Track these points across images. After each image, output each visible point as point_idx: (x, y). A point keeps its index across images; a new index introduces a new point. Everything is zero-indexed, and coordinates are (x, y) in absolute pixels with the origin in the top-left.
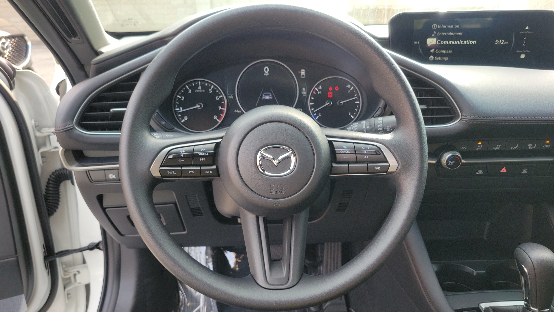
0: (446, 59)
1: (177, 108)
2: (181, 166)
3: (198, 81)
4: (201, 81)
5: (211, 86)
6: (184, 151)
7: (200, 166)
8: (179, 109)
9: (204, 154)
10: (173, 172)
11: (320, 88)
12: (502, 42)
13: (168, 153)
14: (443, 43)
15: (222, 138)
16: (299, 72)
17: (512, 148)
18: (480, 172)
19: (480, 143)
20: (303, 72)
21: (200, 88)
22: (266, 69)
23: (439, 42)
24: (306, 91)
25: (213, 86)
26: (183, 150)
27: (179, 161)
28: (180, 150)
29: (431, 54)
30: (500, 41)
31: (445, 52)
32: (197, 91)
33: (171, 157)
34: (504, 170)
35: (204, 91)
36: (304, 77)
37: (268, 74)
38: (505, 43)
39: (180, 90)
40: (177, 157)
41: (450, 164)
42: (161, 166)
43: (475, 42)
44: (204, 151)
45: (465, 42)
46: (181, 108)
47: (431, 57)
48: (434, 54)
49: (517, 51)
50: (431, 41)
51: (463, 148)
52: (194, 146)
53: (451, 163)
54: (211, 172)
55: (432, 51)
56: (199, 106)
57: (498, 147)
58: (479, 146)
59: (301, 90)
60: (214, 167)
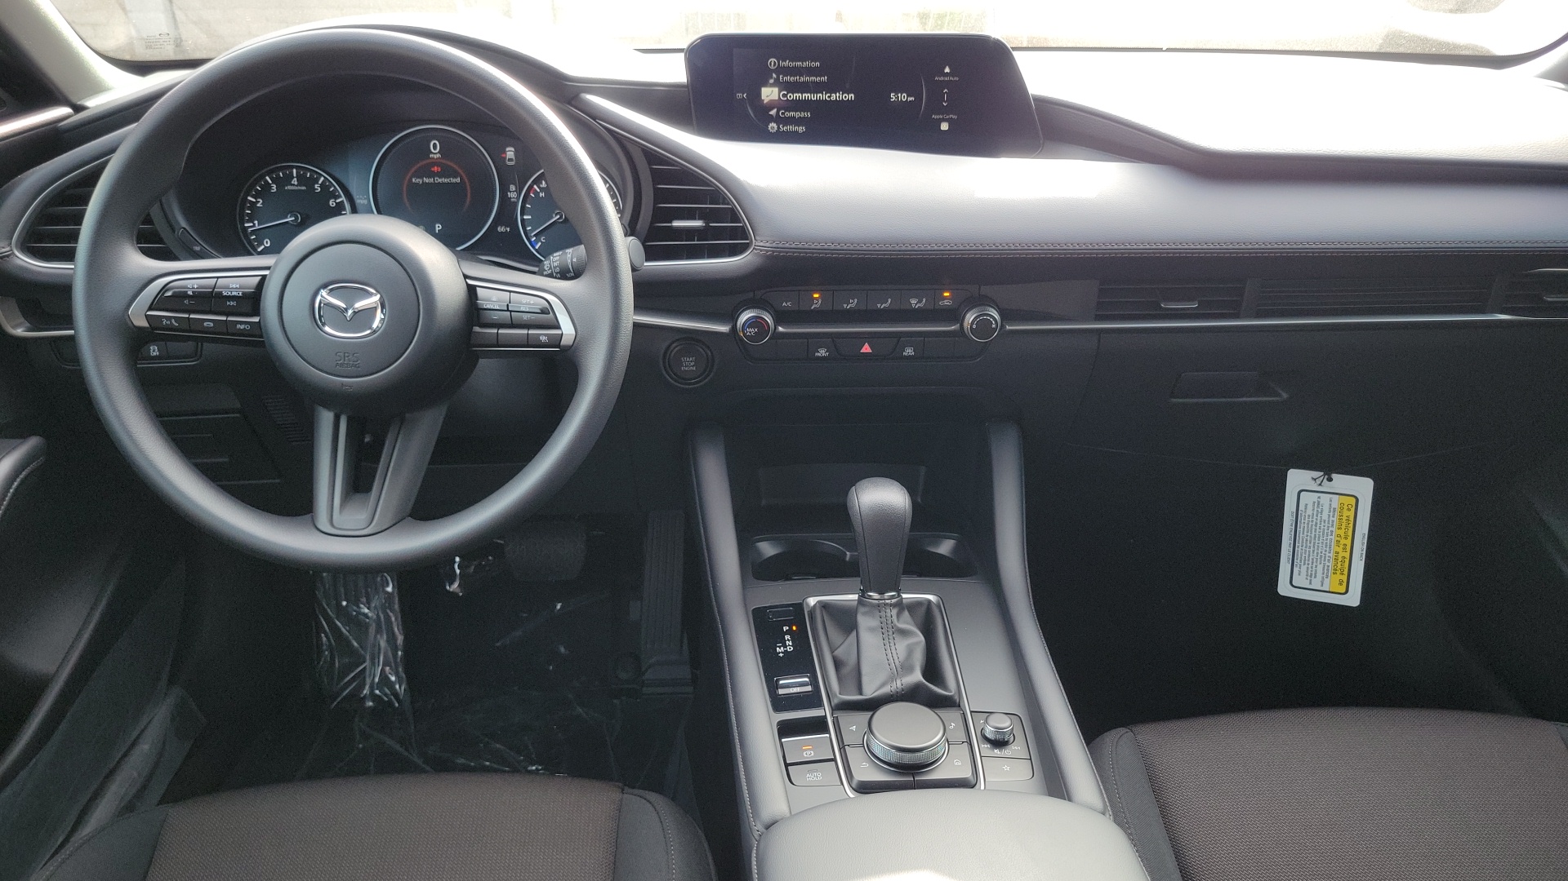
0: (801, 129)
1: (248, 222)
2: (190, 312)
3: (293, 167)
4: (297, 167)
5: (318, 179)
6: (196, 286)
7: (227, 315)
8: (251, 224)
9: (234, 293)
10: (173, 321)
11: (544, 184)
12: (903, 97)
13: (165, 288)
14: (792, 96)
16: (503, 155)
17: (879, 305)
18: (822, 352)
19: (816, 296)
20: (510, 153)
21: (295, 181)
22: (435, 145)
23: (784, 95)
24: (516, 191)
25: (322, 179)
26: (193, 284)
27: (186, 302)
28: (189, 283)
29: (771, 119)
30: (899, 95)
31: (798, 115)
32: (290, 188)
33: (169, 294)
34: (866, 349)
35: (304, 188)
36: (512, 163)
37: (438, 156)
38: (910, 99)
39: (253, 186)
40: (181, 296)
41: (748, 334)
42: (150, 309)
43: (853, 95)
44: (236, 288)
45: (833, 97)
46: (256, 222)
47: (773, 127)
48: (778, 120)
49: (933, 116)
50: (769, 94)
51: (784, 304)
52: (218, 278)
53: (751, 331)
54: (248, 327)
55: (773, 112)
56: (293, 218)
57: (853, 304)
58: (815, 301)
59: (504, 190)
60: (256, 319)
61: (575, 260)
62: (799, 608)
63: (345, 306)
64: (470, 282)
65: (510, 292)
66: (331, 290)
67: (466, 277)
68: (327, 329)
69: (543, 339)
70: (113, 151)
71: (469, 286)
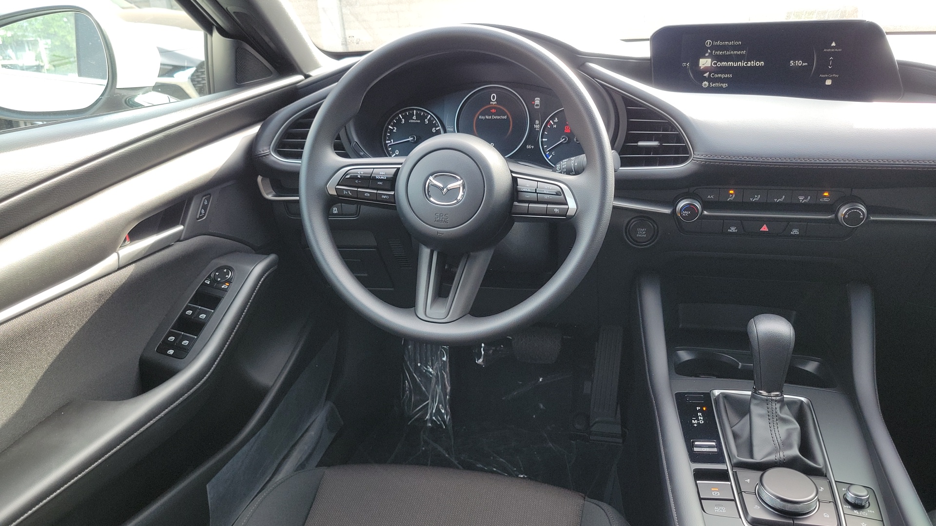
0: (725, 85)
1: (388, 140)
2: (358, 187)
3: (414, 109)
4: (416, 109)
5: (427, 116)
6: (362, 173)
7: (378, 190)
8: (390, 142)
9: (382, 178)
10: (349, 192)
11: (556, 120)
12: (799, 63)
13: (346, 173)
14: (719, 64)
15: (401, 164)
16: (533, 103)
17: (776, 200)
18: (733, 229)
19: (731, 192)
20: (537, 101)
21: (414, 117)
22: (494, 96)
23: (715, 64)
24: (539, 124)
25: (429, 116)
26: (361, 172)
27: (356, 181)
28: (359, 171)
29: (705, 79)
30: (797, 62)
31: (723, 76)
32: (412, 121)
33: (348, 177)
34: (765, 228)
35: (419, 121)
36: (538, 107)
37: (495, 103)
38: (804, 64)
39: (392, 120)
40: (354, 178)
41: (684, 215)
42: (338, 185)
43: (763, 63)
44: (383, 175)
45: (749, 64)
46: (392, 140)
47: (705, 84)
48: (709, 80)
49: (821, 75)
50: (705, 63)
51: (709, 197)
52: (374, 168)
53: (686, 213)
54: (387, 197)
55: (706, 75)
56: (412, 139)
57: (757, 198)
58: (731, 196)
59: (532, 123)
60: (392, 193)
61: (576, 164)
62: (708, 396)
63: (442, 186)
64: (514, 175)
65: (538, 181)
66: (436, 176)
67: (512, 172)
68: (432, 199)
69: (556, 210)
70: (325, 98)
71: (513, 177)
